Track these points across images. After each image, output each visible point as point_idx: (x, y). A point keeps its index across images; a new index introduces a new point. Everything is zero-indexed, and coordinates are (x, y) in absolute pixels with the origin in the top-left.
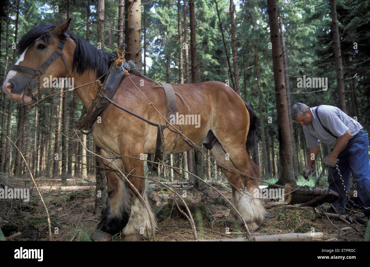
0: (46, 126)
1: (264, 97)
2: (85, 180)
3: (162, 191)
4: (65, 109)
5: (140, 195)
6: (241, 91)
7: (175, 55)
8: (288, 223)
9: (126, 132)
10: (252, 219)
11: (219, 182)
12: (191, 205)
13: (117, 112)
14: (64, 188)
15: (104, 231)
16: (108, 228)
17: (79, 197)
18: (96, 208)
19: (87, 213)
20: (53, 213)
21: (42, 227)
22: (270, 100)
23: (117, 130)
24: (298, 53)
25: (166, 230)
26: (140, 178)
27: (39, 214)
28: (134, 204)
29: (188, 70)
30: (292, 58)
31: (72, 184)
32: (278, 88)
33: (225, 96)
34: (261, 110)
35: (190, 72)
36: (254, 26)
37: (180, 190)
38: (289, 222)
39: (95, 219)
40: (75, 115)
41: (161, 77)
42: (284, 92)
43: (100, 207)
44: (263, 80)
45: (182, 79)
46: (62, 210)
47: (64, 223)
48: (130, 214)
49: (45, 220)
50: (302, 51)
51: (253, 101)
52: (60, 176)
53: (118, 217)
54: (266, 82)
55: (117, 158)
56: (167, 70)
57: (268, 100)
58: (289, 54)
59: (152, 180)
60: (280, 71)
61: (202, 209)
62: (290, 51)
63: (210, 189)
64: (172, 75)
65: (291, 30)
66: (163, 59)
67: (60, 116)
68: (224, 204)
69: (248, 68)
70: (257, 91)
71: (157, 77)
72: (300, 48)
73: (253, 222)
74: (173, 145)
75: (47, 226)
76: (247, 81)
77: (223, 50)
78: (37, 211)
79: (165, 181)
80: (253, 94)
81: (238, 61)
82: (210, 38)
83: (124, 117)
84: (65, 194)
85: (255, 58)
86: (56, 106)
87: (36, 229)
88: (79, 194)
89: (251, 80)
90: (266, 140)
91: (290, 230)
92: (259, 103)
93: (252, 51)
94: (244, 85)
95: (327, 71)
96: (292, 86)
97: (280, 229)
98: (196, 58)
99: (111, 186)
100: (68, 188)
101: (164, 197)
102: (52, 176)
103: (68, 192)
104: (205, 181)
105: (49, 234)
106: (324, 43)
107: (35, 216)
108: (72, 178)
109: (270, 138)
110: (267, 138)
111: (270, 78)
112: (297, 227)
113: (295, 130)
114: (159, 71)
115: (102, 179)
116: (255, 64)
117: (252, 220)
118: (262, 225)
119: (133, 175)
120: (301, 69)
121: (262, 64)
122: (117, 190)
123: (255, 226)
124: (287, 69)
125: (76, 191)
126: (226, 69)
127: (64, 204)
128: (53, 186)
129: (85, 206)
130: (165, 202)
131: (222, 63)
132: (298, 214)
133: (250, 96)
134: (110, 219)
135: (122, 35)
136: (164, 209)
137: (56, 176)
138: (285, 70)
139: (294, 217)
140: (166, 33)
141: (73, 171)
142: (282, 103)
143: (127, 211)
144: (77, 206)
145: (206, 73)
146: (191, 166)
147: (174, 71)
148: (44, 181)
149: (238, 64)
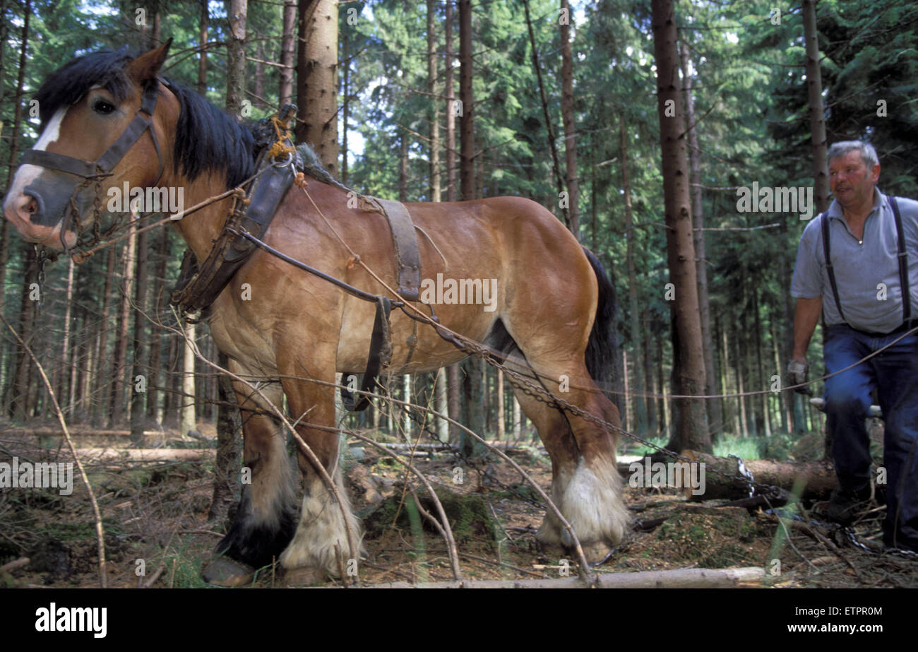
0: (96, 298)
1: (640, 238)
2: (189, 434)
3: (382, 466)
4: (144, 257)
5: (324, 470)
6: (584, 221)
7: (420, 129)
8: (685, 546)
9: (294, 315)
10: (595, 535)
11: (524, 446)
12: (450, 498)
13: (270, 267)
14: (136, 454)
15: (236, 559)
16: (244, 552)
17: (174, 477)
18: (215, 501)
19: (192, 514)
20: (109, 513)
21: (82, 546)
22: (656, 243)
23: (272, 311)
24: (727, 129)
25: (387, 558)
26: (325, 430)
27: (73, 515)
28: (308, 493)
29: (453, 165)
30: (710, 143)
31: (156, 443)
32: (673, 216)
33: (537, 235)
34: (632, 268)
35: (458, 170)
36: (619, 61)
37: (427, 463)
38: (687, 542)
39: (212, 530)
40: (167, 271)
41: (385, 181)
42: (687, 226)
43: (226, 499)
44: (639, 194)
45: (437, 188)
46: (132, 507)
47: (136, 539)
48: (299, 518)
49: (88, 531)
50: (735, 124)
51: (614, 246)
52: (127, 424)
53: (268, 524)
54: (645, 201)
55: (271, 382)
56: (401, 165)
57: (649, 245)
58: (703, 132)
59: (358, 438)
60: (679, 173)
61: (476, 507)
62: (706, 126)
63: (499, 462)
64: (413, 177)
65: (710, 72)
66: (393, 138)
67: (130, 274)
68: (532, 497)
69: (603, 164)
70: (624, 221)
71: (376, 182)
72: (730, 117)
73: (599, 541)
74: (406, 351)
75: (93, 543)
76: (598, 196)
77: (542, 119)
78: (68, 507)
79: (391, 442)
80: (613, 230)
81: (578, 146)
82: (512, 89)
83: (289, 281)
84: (138, 468)
85: (621, 141)
86: (122, 249)
87: (65, 550)
88: (174, 468)
89: (608, 196)
90: (644, 345)
91: (686, 562)
92: (628, 252)
93: (612, 123)
94: (591, 207)
95: (796, 176)
96: (710, 211)
97: (663, 558)
98: (472, 138)
99: (254, 449)
100: (146, 452)
101: (386, 480)
102: (105, 424)
103: (146, 462)
104: (489, 443)
105: (98, 564)
106: (789, 108)
107: (64, 520)
108: (157, 429)
109: (654, 339)
110: (645, 337)
111: (656, 190)
112: (704, 556)
113: (717, 320)
114: (382, 166)
115: (232, 432)
116: (620, 154)
117: (597, 538)
118: (620, 551)
119: (308, 424)
120: (733, 169)
121: (638, 155)
122: (267, 459)
123: (604, 551)
124: (697, 168)
125: (167, 461)
126: (548, 166)
127: (136, 493)
128: (110, 446)
129: (187, 498)
130: (386, 490)
131: (539, 151)
132: (708, 524)
133: (606, 232)
134: (249, 530)
135: (290, 75)
136: (383, 507)
137: (118, 423)
138: (692, 171)
139: (699, 532)
140: (400, 73)
141: (160, 413)
142: (681, 254)
143: (292, 511)
144: (168, 497)
145: (499, 174)
146: (456, 404)
147: (417, 166)
148: (86, 435)
149: (578, 155)
